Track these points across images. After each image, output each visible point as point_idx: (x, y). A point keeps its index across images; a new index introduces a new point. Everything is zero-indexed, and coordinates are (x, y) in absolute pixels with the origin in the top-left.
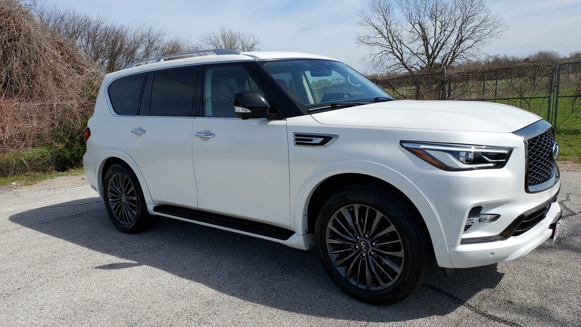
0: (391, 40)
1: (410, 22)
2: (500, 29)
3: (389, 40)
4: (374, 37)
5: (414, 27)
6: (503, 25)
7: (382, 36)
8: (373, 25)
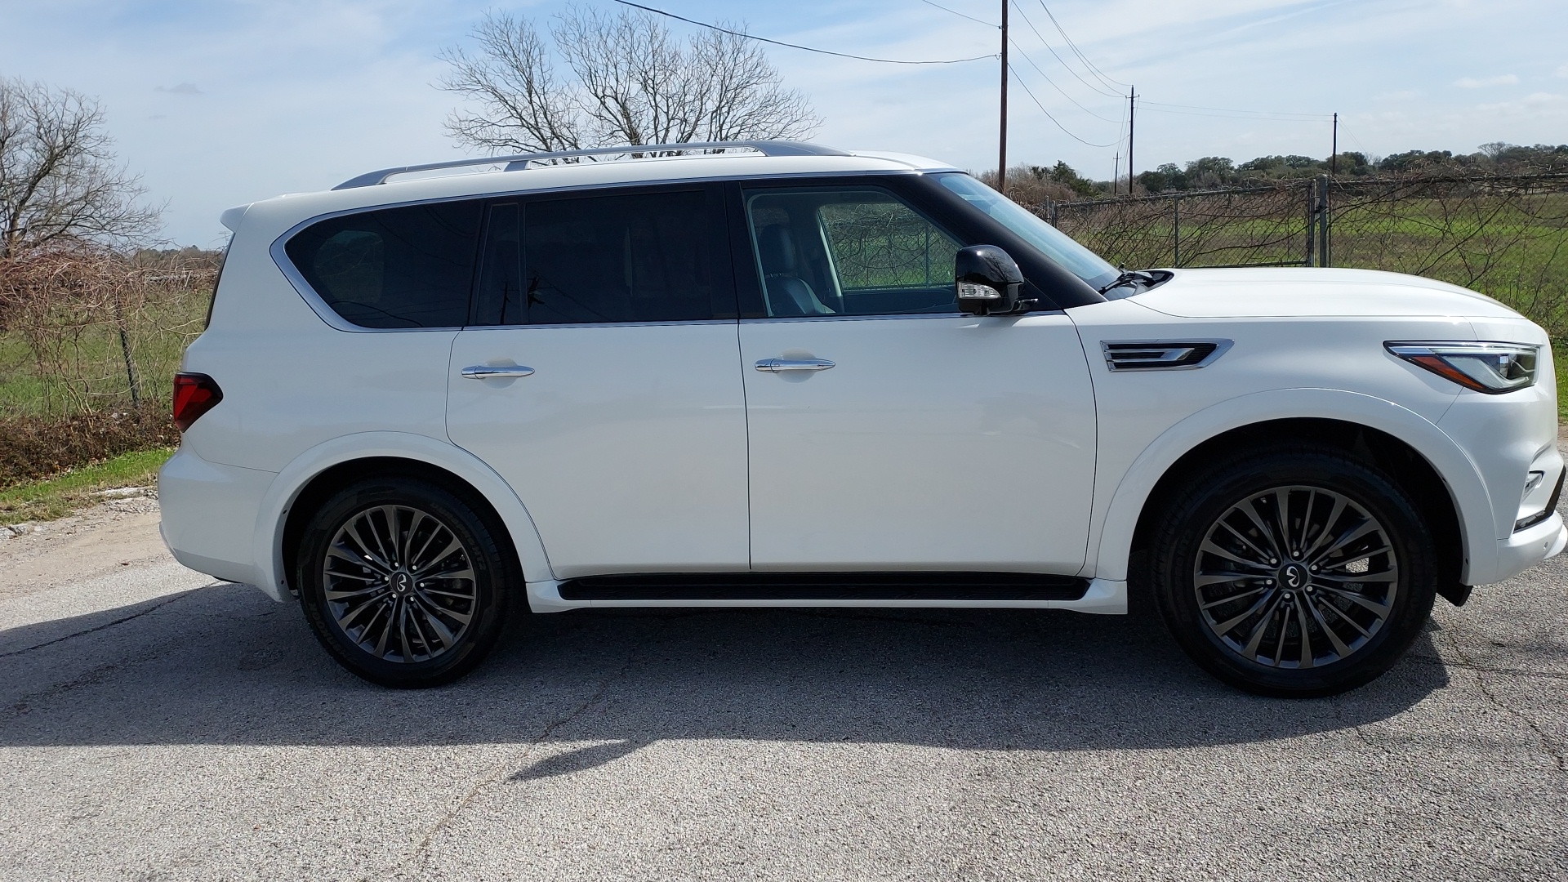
0: (547, 133)
1: (594, 92)
2: (804, 124)
3: (540, 133)
4: (499, 124)
5: (603, 103)
6: (810, 117)
7: (520, 123)
8: (494, 91)
